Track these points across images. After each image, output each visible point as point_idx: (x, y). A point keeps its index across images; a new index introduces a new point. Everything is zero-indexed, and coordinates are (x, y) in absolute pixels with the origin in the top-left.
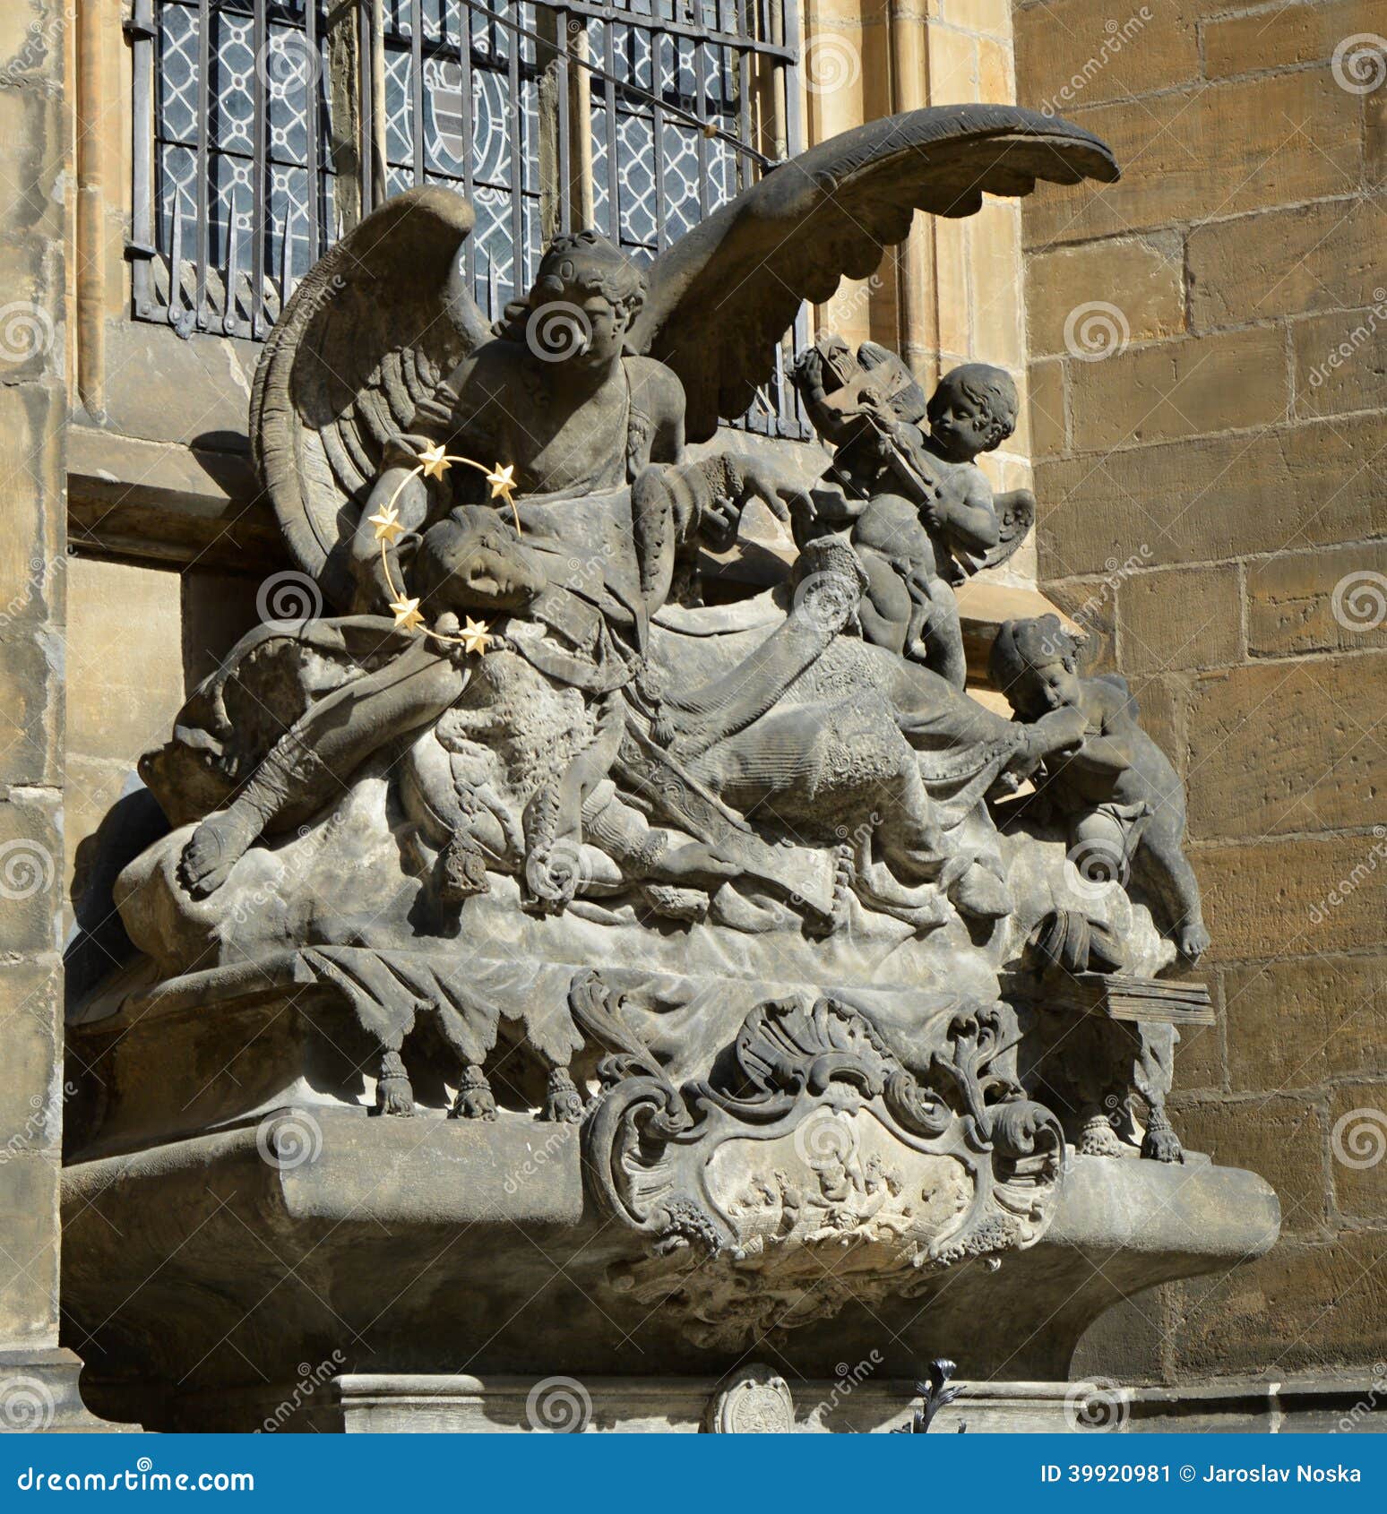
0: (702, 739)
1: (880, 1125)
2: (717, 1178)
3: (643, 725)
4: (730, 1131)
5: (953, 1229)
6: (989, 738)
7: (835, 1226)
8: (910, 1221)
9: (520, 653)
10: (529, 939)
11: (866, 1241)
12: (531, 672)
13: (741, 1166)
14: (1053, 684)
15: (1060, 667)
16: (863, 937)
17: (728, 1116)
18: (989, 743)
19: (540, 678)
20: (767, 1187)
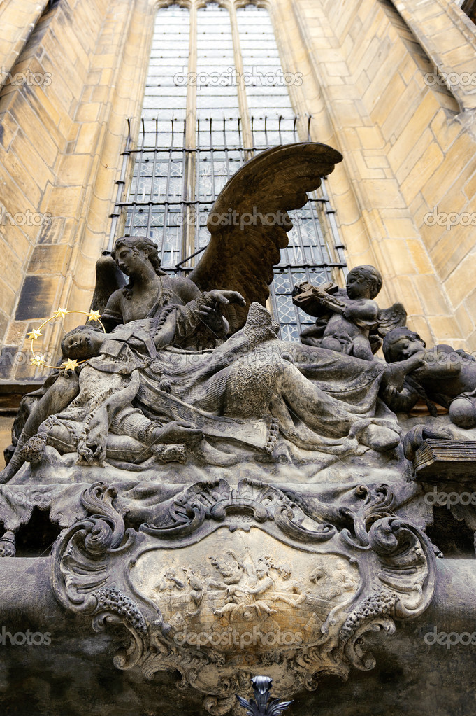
0: (187, 386)
1: (269, 537)
2: (140, 575)
3: (155, 385)
4: (150, 546)
5: (344, 604)
6: (366, 369)
7: (233, 601)
8: (301, 597)
9: (91, 366)
10: (78, 477)
11: (263, 611)
12: (95, 372)
13: (157, 566)
14: (406, 348)
15: (406, 340)
16: (300, 463)
17: (149, 537)
18: (368, 372)
19: (100, 373)
20: (176, 578)
